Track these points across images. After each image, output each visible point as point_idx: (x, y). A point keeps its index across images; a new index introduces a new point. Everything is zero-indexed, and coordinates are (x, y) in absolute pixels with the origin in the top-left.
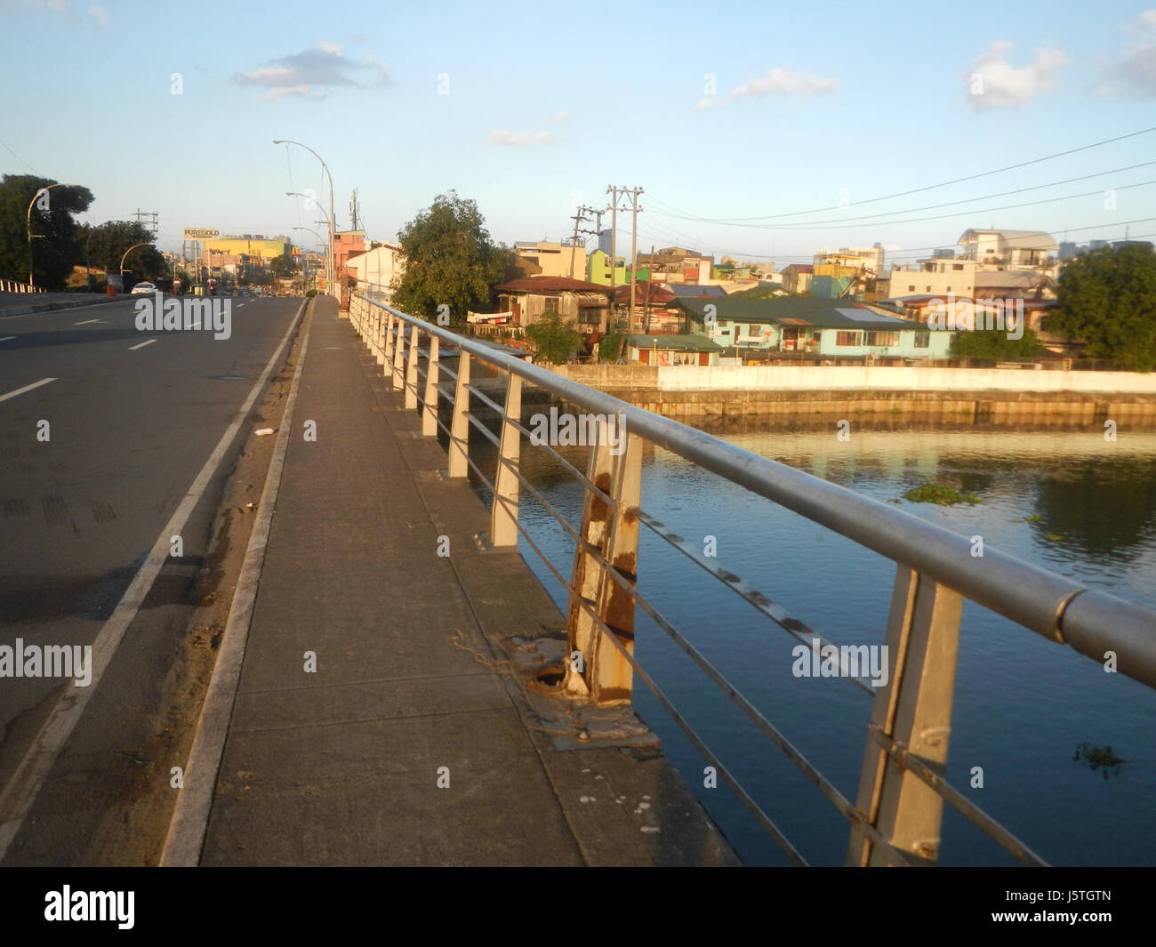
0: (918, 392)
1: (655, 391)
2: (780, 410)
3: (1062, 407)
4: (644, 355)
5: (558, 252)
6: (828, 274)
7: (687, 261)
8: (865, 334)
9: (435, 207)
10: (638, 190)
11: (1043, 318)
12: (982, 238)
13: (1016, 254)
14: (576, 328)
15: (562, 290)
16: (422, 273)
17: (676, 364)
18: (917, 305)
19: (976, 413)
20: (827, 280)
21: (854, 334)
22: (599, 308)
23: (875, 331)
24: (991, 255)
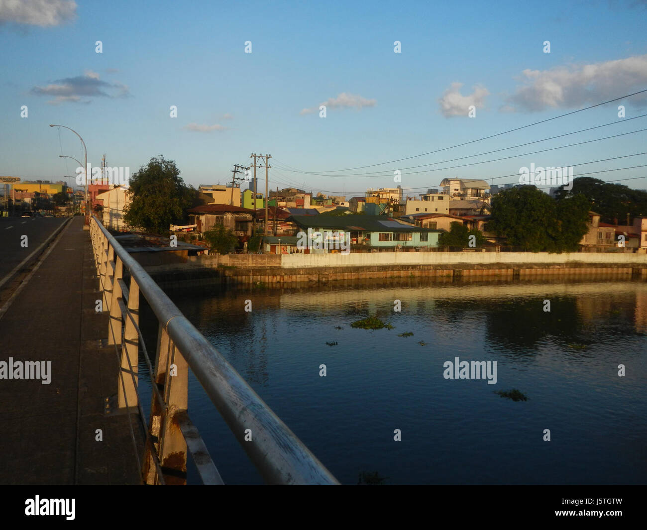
0: (423, 265)
1: (280, 268)
2: (349, 277)
3: (497, 271)
4: (273, 248)
5: (225, 190)
6: (374, 202)
7: (298, 195)
8: (394, 234)
9: (151, 165)
10: (268, 156)
11: (484, 224)
12: (451, 182)
13: (469, 191)
14: (234, 233)
15: (225, 212)
16: (142, 202)
17: (291, 253)
18: (420, 218)
19: (454, 276)
20: (373, 206)
21: (389, 234)
22: (247, 222)
23: (399, 233)
24: (457, 192)
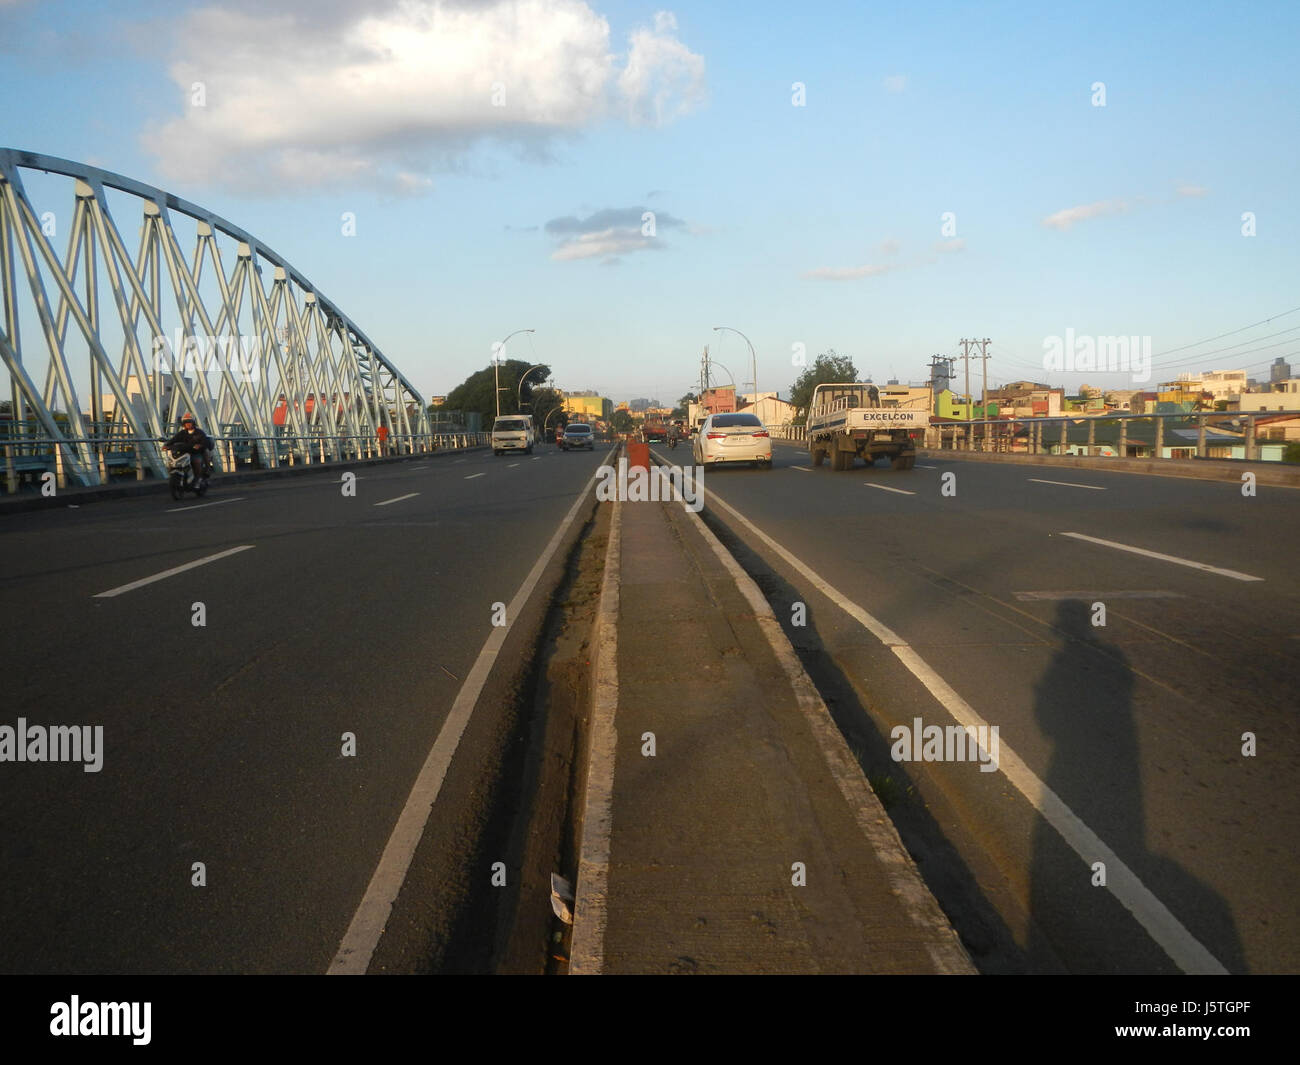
5: (906, 393)
6: (1172, 400)
7: (1035, 394)
8: (1197, 450)
9: (818, 365)
10: (986, 341)
20: (1171, 405)
21: (1188, 450)
